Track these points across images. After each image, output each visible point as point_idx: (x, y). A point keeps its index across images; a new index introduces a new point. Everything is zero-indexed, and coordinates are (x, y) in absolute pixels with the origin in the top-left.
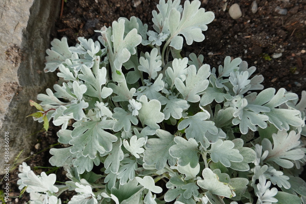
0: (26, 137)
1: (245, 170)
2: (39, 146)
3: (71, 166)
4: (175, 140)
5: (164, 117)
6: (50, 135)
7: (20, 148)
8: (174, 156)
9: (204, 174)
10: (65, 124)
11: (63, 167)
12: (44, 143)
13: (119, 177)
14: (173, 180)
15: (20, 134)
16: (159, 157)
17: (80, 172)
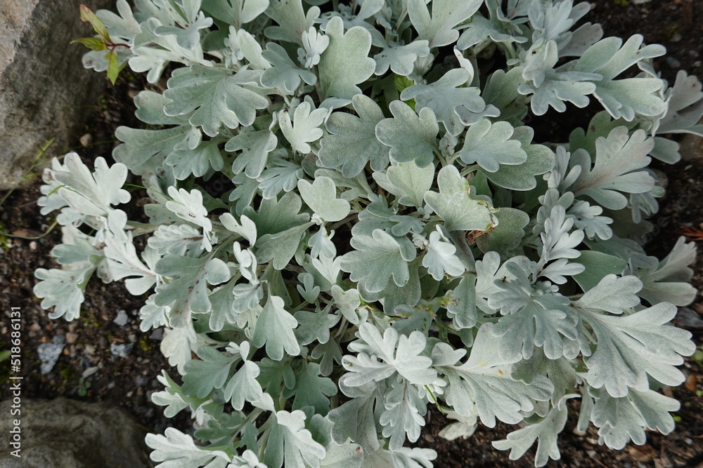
0: (63, 110)
1: (526, 188)
2: (88, 141)
3: (158, 172)
4: (392, 107)
5: (375, 67)
6: (115, 119)
7: (48, 130)
8: (384, 142)
9: (440, 179)
10: (155, 70)
11: (140, 177)
12: (100, 135)
13: (262, 186)
14: (374, 208)
15: (50, 96)
16: (352, 155)
17: (179, 177)
